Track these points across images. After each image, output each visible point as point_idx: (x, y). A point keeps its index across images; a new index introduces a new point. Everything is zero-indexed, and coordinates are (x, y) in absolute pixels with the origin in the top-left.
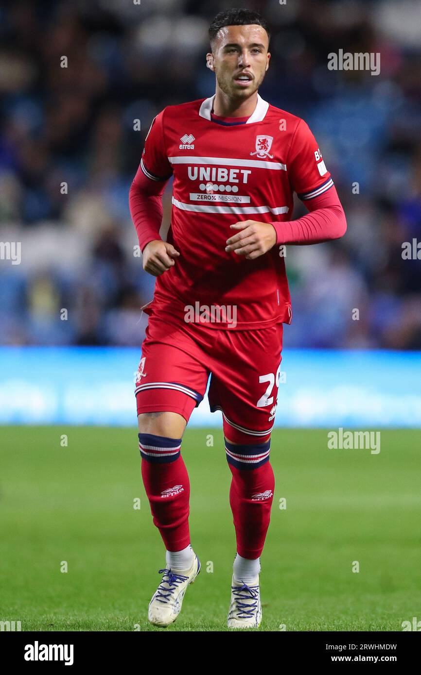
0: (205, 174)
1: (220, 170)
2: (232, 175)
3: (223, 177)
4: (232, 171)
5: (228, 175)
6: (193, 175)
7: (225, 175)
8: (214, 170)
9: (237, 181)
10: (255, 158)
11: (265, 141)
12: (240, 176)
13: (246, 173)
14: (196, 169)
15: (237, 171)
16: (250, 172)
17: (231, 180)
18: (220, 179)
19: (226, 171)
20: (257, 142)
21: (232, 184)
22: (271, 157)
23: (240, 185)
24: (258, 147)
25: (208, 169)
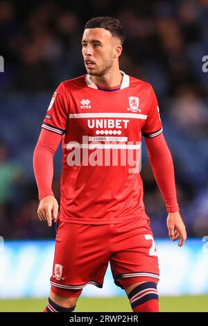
0: (99, 124)
1: (109, 121)
2: (117, 124)
3: (111, 125)
4: (117, 121)
5: (115, 123)
6: (91, 125)
7: (113, 123)
8: (105, 121)
9: (120, 127)
10: (130, 112)
11: (134, 101)
12: (122, 124)
13: (126, 122)
14: (93, 121)
15: (120, 121)
16: (128, 121)
17: (117, 127)
18: (109, 127)
19: (113, 121)
20: (130, 102)
21: (117, 130)
22: (140, 111)
23: (123, 129)
24: (131, 105)
25: (102, 121)
